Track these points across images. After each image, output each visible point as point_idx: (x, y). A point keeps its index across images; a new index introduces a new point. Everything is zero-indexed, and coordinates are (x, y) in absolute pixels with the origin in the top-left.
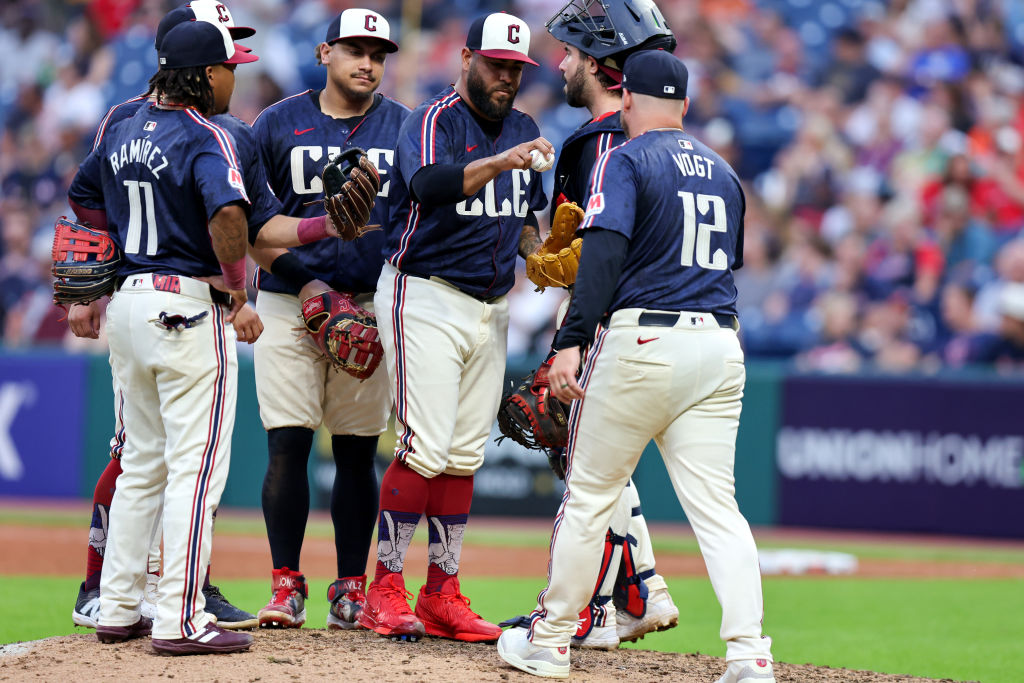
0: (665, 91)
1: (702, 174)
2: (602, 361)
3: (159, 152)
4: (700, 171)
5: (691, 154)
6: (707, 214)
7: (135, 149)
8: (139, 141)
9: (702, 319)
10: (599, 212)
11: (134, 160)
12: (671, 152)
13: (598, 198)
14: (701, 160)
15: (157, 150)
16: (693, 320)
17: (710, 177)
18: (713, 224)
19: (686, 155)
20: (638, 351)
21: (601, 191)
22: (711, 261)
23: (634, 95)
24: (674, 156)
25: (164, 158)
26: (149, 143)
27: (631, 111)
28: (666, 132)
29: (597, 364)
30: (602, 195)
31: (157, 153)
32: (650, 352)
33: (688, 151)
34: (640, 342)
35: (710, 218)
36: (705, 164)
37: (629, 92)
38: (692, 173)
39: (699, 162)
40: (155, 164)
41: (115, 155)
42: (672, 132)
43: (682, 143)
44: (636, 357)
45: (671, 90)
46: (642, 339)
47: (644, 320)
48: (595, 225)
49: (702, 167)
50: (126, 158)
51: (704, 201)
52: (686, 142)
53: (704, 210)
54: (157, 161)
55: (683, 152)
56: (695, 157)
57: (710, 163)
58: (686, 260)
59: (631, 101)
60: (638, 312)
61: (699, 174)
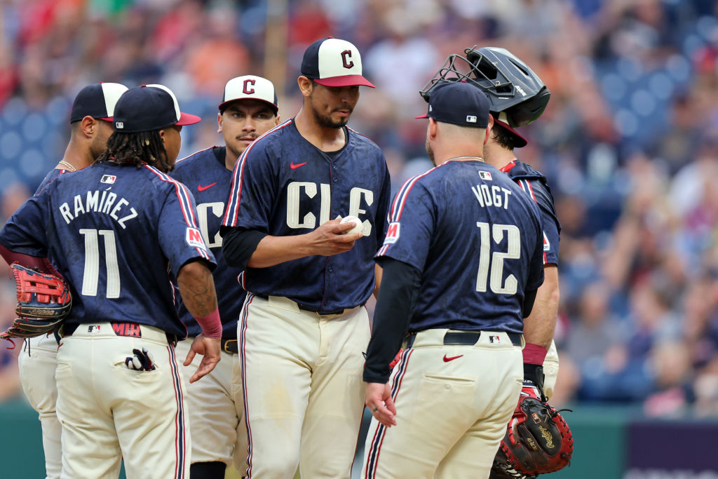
0: (468, 120)
1: (499, 205)
2: (408, 379)
3: (127, 203)
4: (497, 202)
5: (490, 184)
6: (501, 242)
7: (92, 200)
8: (97, 193)
9: (498, 337)
10: (393, 242)
11: (92, 210)
12: (471, 184)
13: (396, 226)
14: (499, 190)
15: (123, 201)
16: (491, 338)
17: (506, 207)
18: (507, 252)
19: (485, 187)
20: (444, 368)
21: (399, 221)
22: (503, 286)
23: (439, 124)
24: (473, 188)
25: (133, 210)
26: (114, 195)
27: (437, 138)
28: (467, 162)
29: (403, 383)
30: (399, 224)
31: (123, 205)
32: (456, 369)
33: (487, 182)
34: (446, 360)
35: (503, 247)
36: (502, 194)
37: (435, 121)
38: (489, 204)
39: (497, 193)
40: (119, 214)
41: (65, 205)
42: (473, 163)
43: (482, 174)
44: (442, 374)
45: (473, 119)
46: (447, 357)
47: (448, 339)
48: (388, 255)
49: (499, 197)
50: (82, 208)
51: (498, 229)
52: (486, 173)
53: (498, 238)
54: (124, 212)
55: (483, 183)
56: (494, 188)
57: (507, 192)
58: (481, 287)
59: (436, 128)
60: (443, 332)
61: (496, 205)
